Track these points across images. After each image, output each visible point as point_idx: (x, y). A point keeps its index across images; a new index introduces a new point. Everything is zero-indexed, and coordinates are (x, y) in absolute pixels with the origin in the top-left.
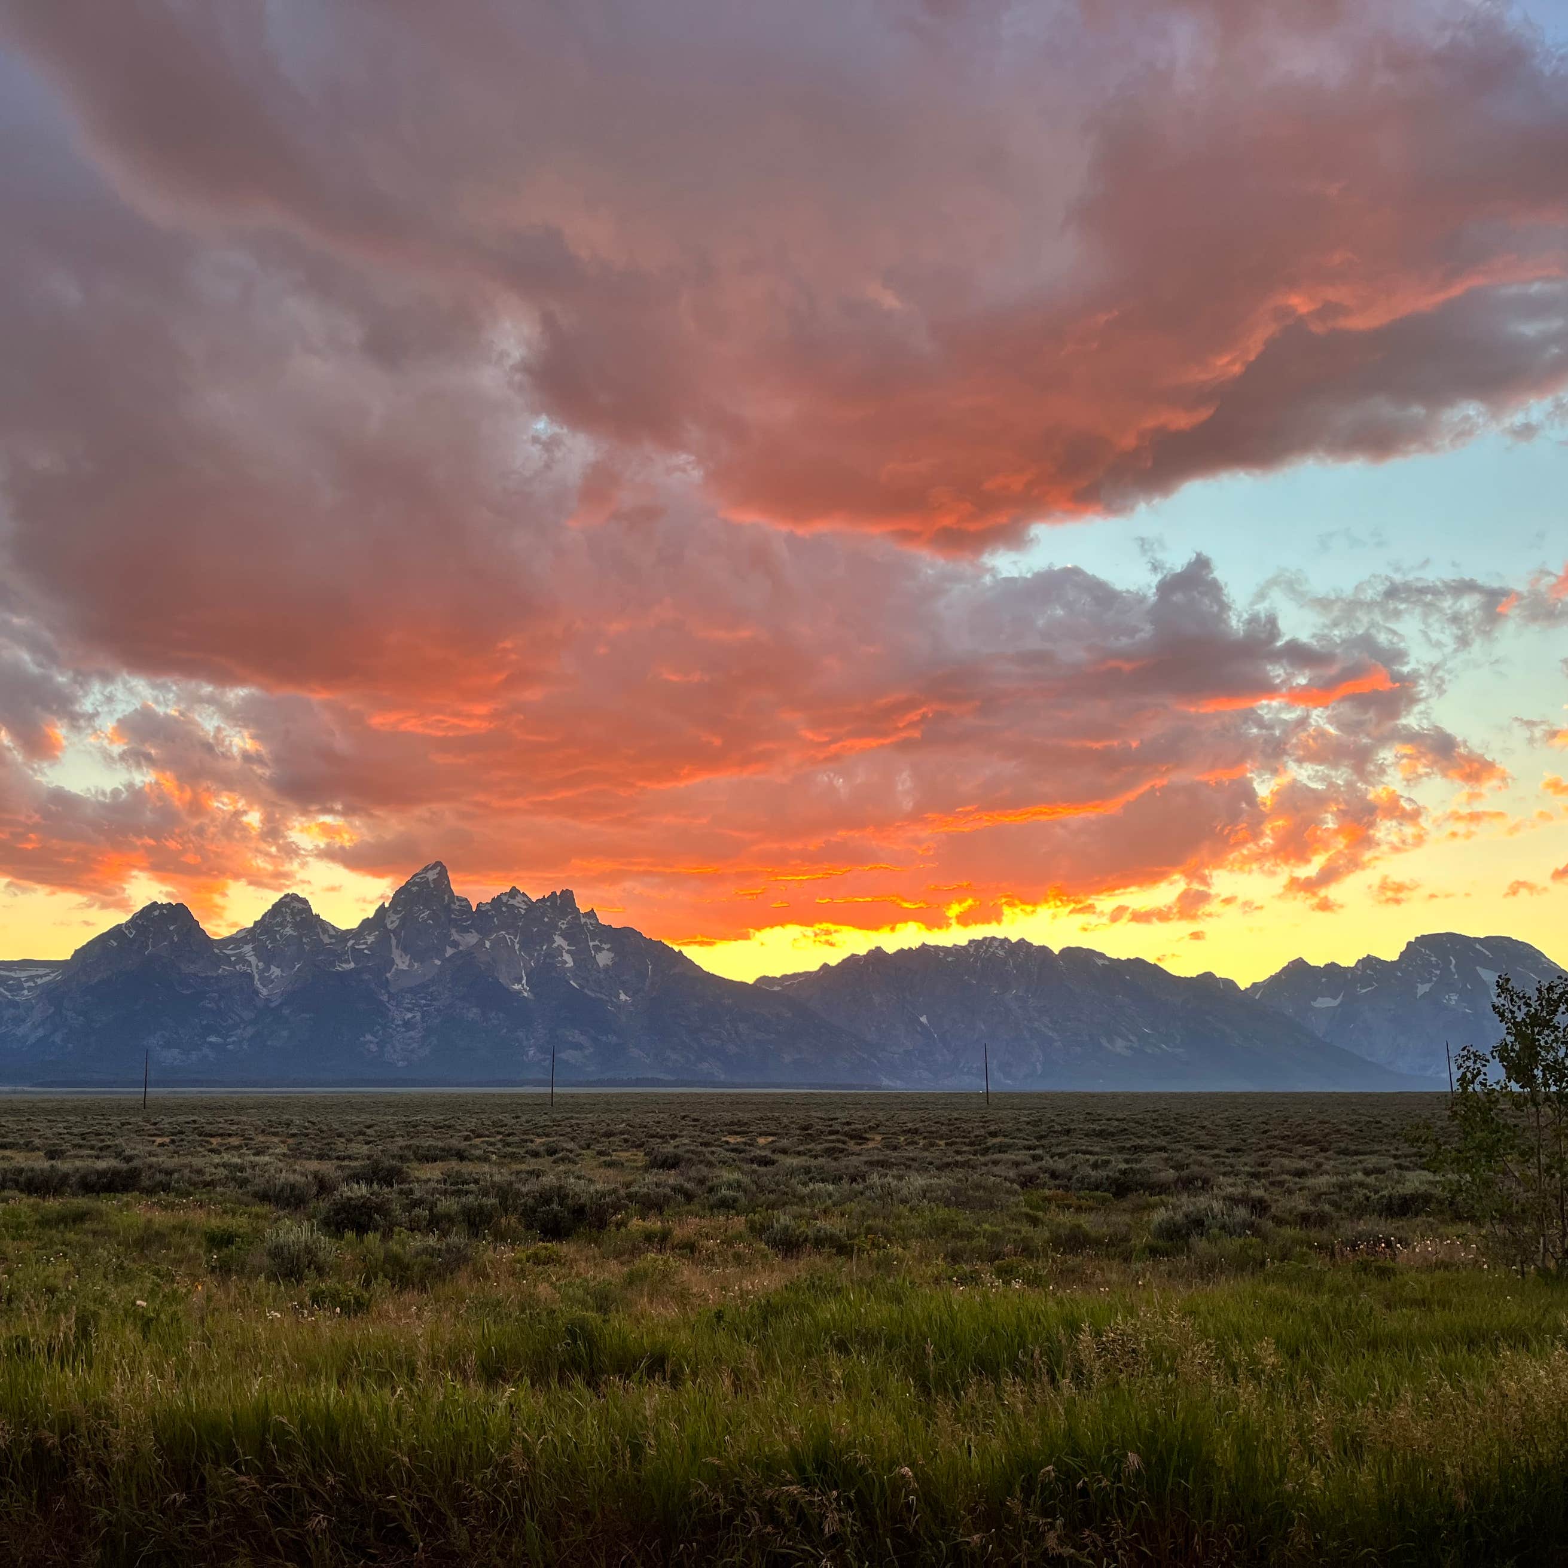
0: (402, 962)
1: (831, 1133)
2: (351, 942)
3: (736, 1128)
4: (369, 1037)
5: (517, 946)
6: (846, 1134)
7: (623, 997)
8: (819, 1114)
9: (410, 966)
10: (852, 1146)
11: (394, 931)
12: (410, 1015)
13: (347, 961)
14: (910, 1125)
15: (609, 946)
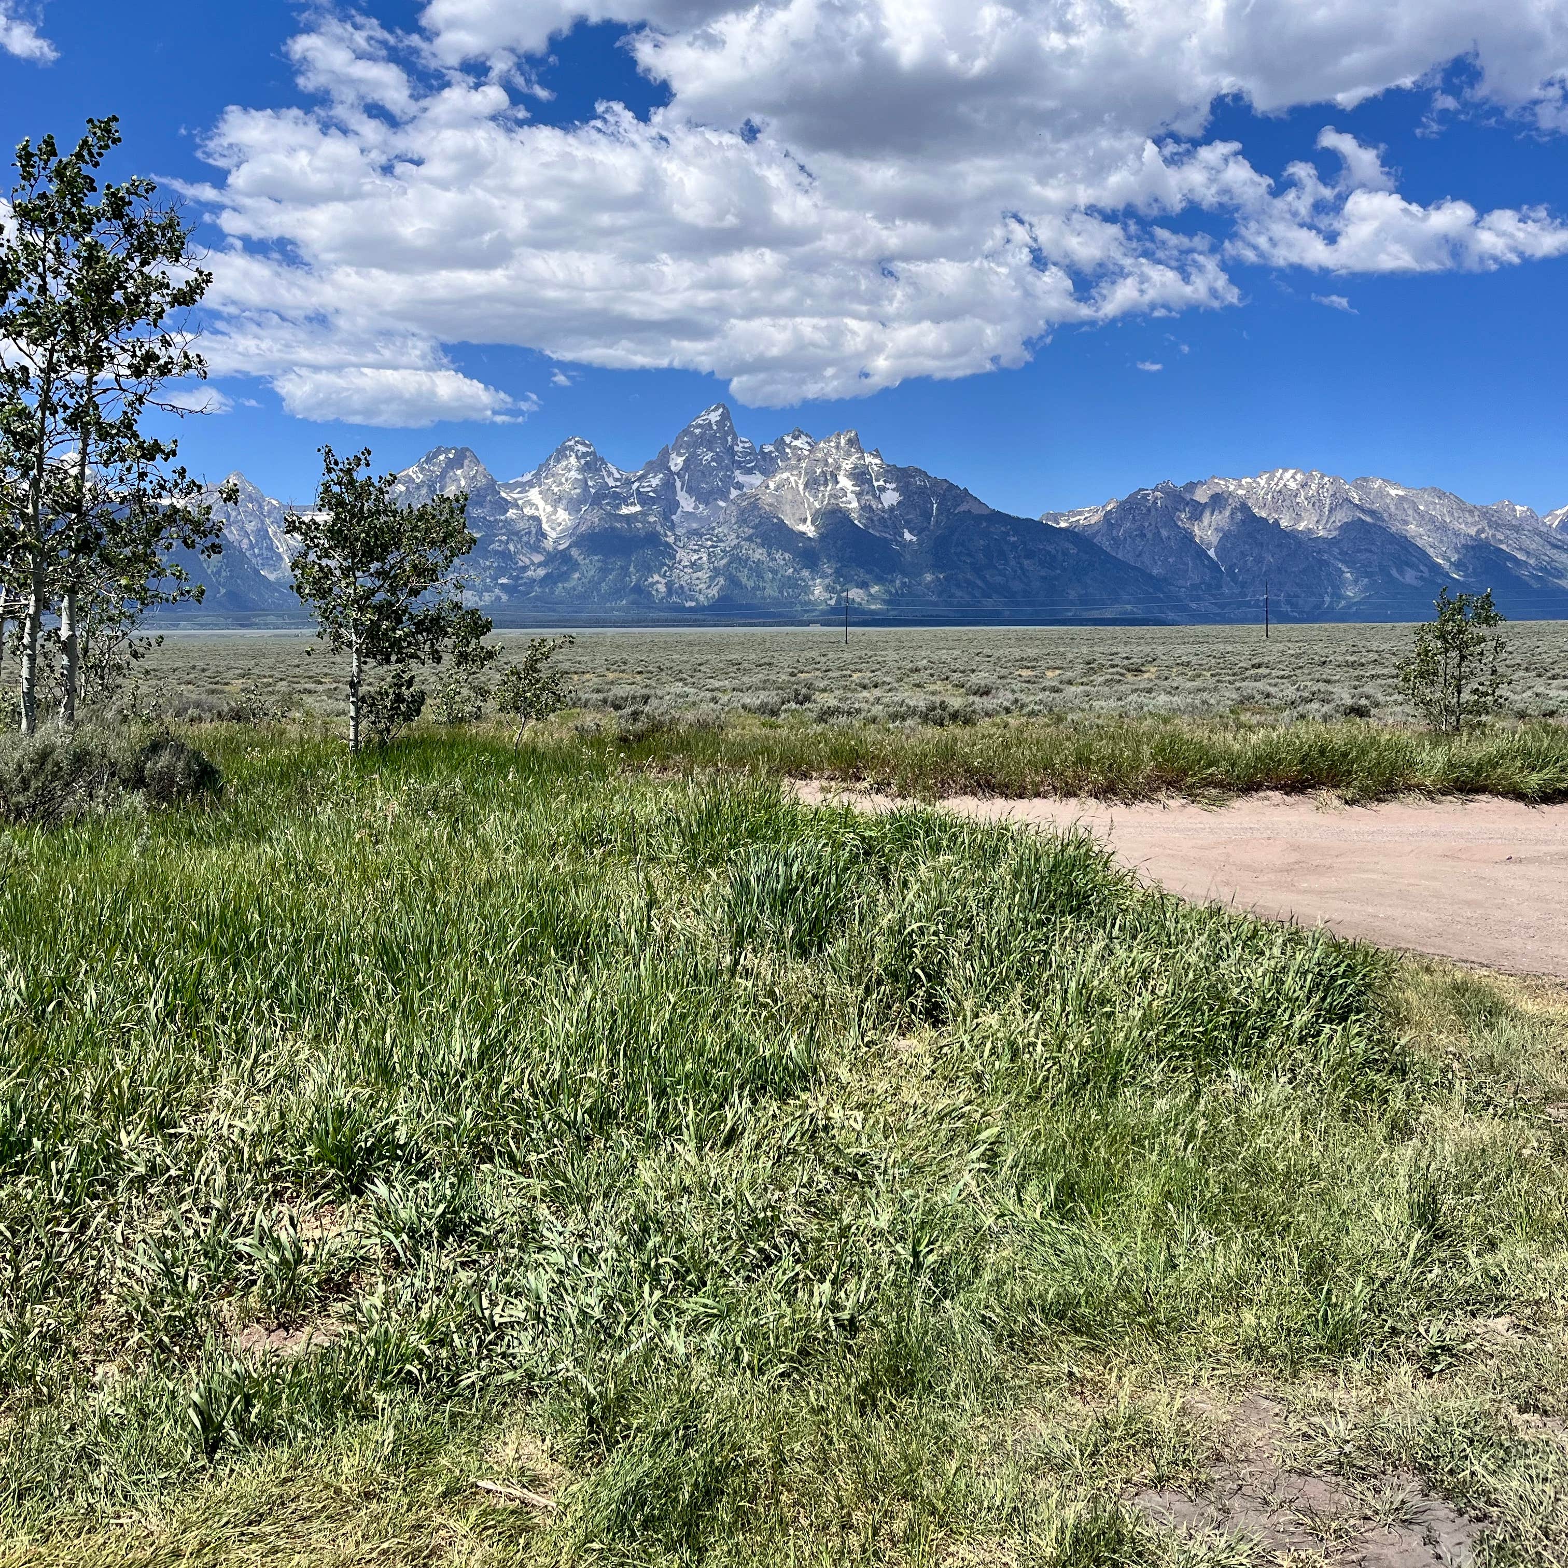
0: (687, 503)
1: (1113, 666)
2: (636, 484)
3: (1025, 663)
4: (656, 577)
5: (801, 487)
6: (1124, 667)
7: (908, 536)
8: (1101, 649)
9: (696, 507)
10: (1130, 677)
11: (678, 474)
12: (696, 557)
13: (633, 504)
14: (1184, 658)
15: (893, 486)
